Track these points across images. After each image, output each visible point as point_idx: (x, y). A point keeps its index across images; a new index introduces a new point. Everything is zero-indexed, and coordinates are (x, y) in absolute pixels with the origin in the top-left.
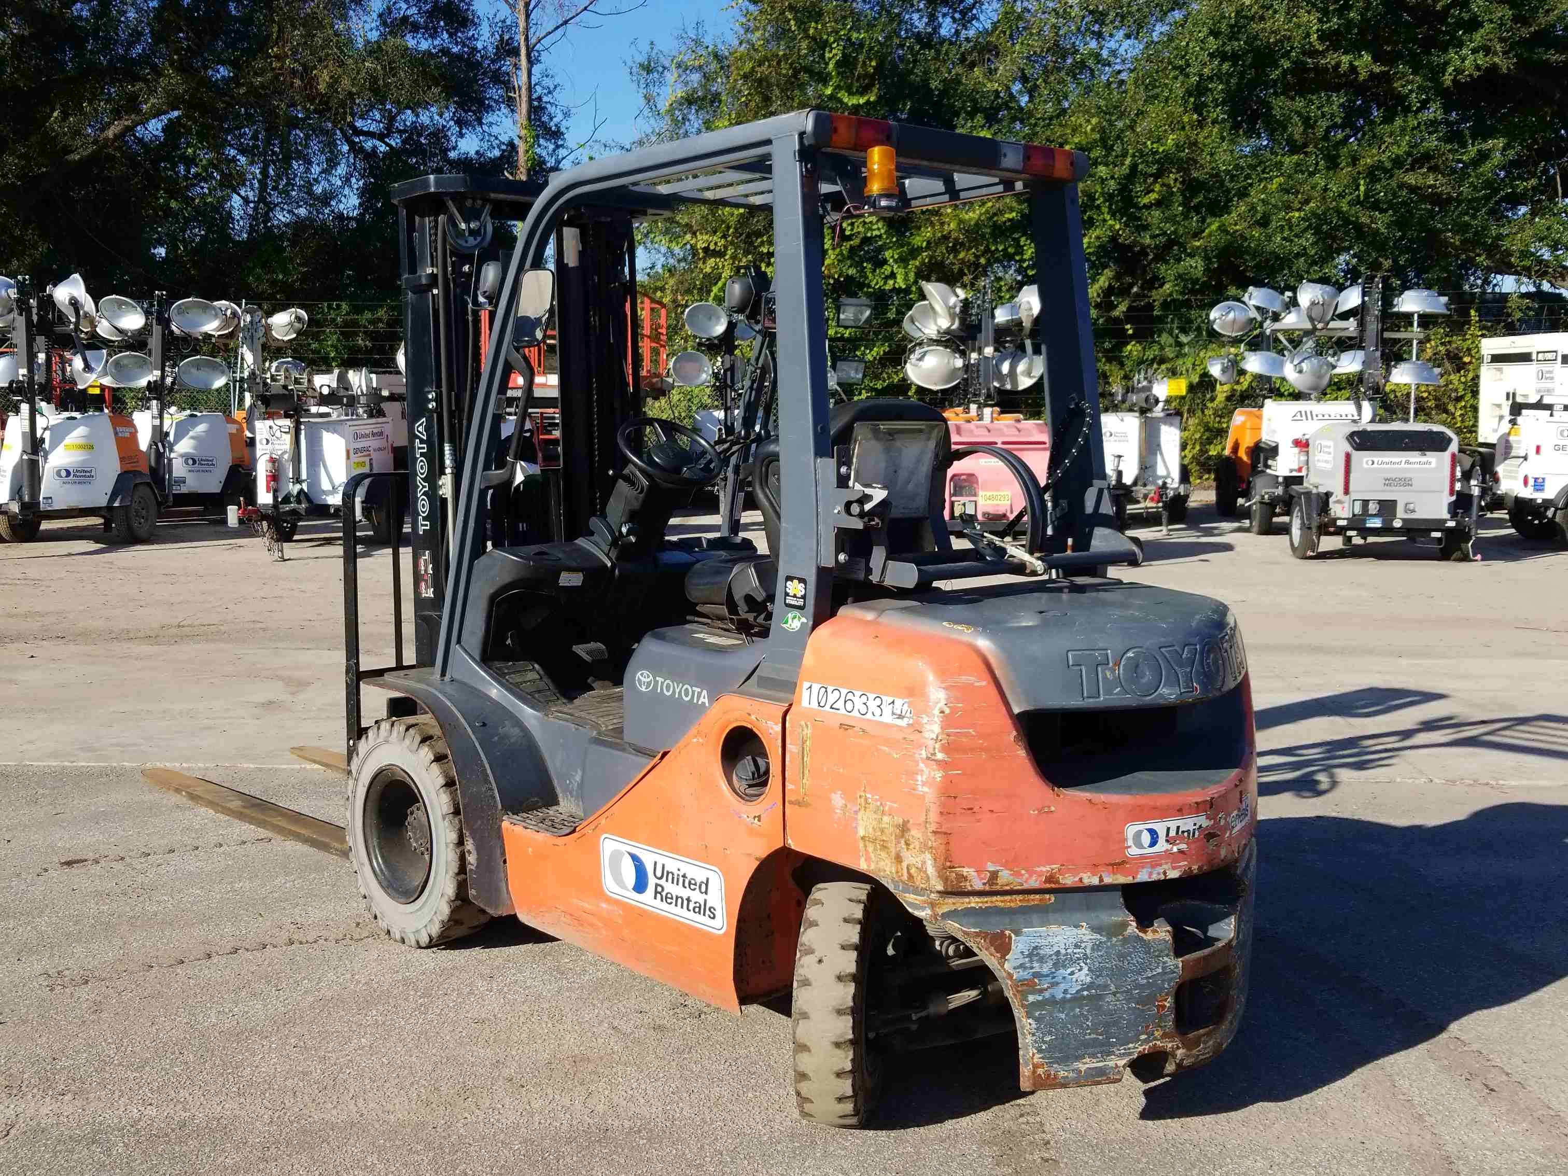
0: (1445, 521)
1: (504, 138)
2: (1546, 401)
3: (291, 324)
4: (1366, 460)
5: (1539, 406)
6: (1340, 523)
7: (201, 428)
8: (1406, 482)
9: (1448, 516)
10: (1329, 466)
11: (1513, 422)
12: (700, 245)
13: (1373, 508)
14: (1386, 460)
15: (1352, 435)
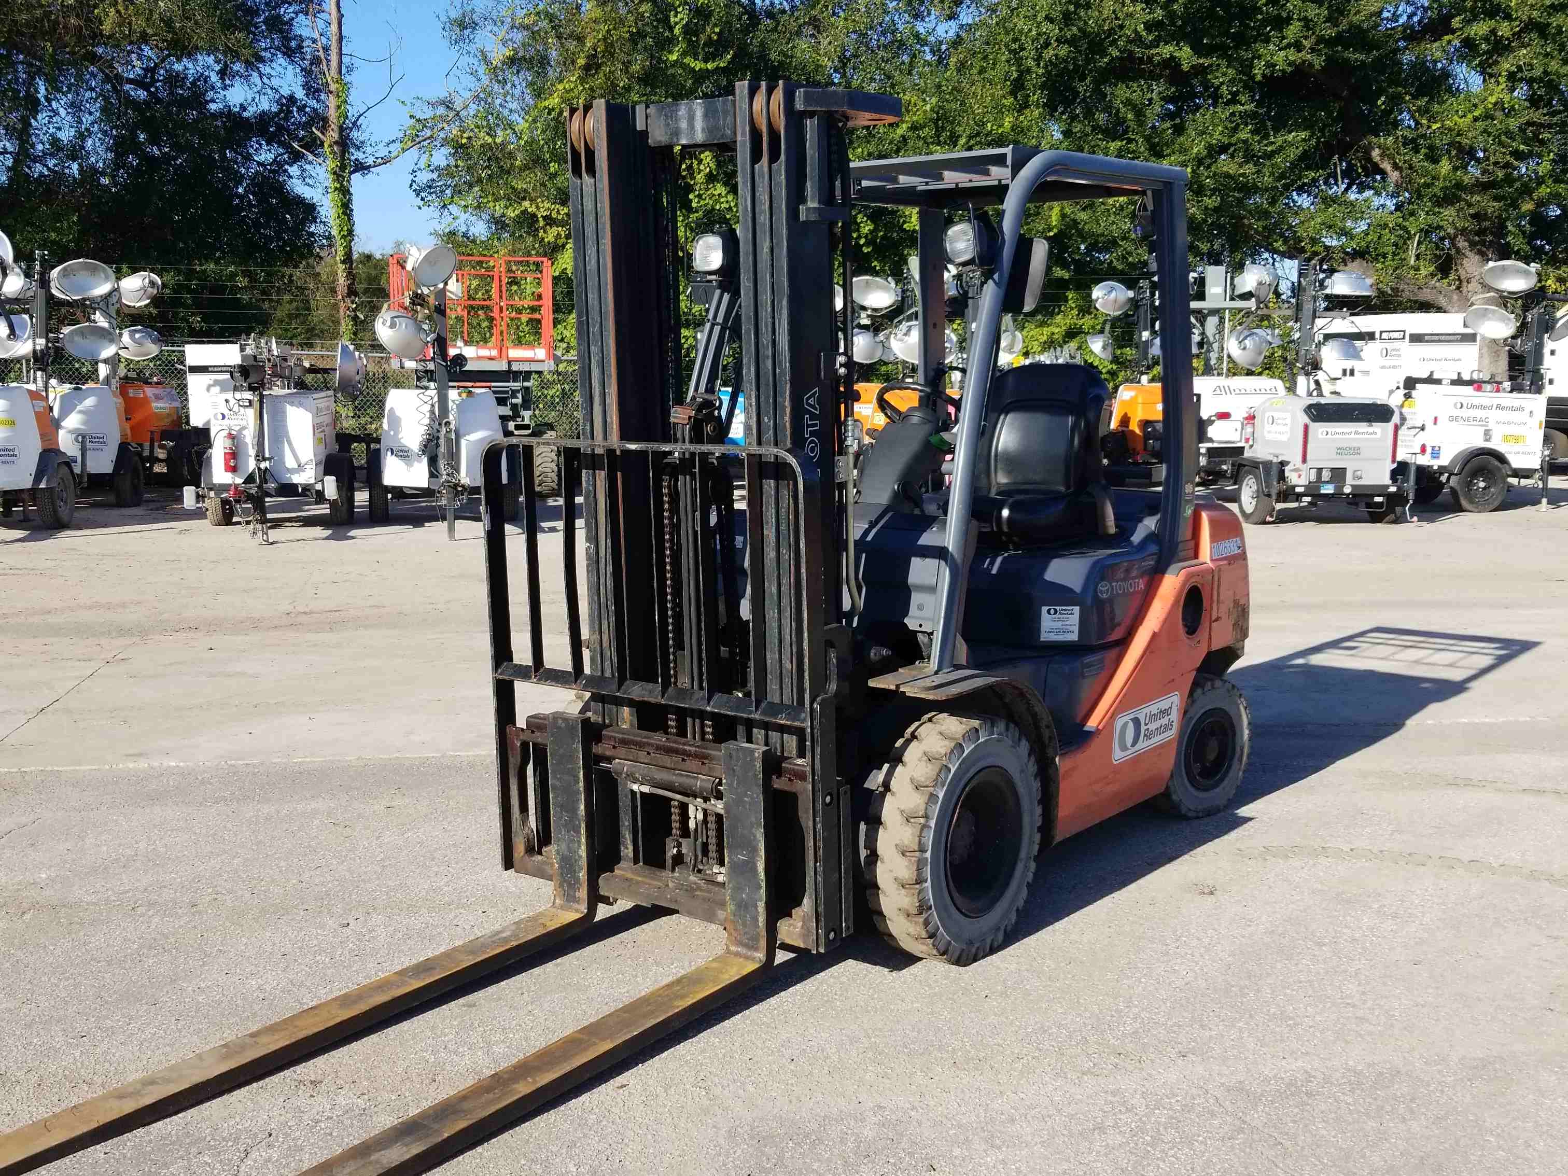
0: (1388, 487)
1: (285, 92)
2: (1435, 376)
3: (143, 289)
4: (1320, 430)
5: (1431, 380)
6: (1298, 490)
7: (90, 402)
8: (1356, 451)
9: (1390, 482)
10: (1284, 438)
11: (1408, 396)
12: (542, 213)
13: (1326, 476)
14: (1339, 430)
15: (1310, 407)
